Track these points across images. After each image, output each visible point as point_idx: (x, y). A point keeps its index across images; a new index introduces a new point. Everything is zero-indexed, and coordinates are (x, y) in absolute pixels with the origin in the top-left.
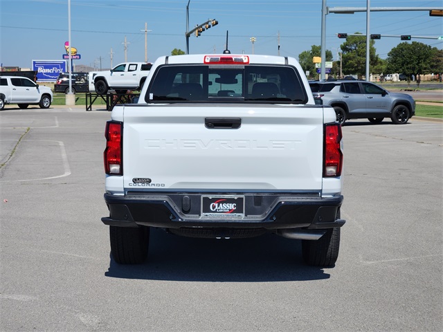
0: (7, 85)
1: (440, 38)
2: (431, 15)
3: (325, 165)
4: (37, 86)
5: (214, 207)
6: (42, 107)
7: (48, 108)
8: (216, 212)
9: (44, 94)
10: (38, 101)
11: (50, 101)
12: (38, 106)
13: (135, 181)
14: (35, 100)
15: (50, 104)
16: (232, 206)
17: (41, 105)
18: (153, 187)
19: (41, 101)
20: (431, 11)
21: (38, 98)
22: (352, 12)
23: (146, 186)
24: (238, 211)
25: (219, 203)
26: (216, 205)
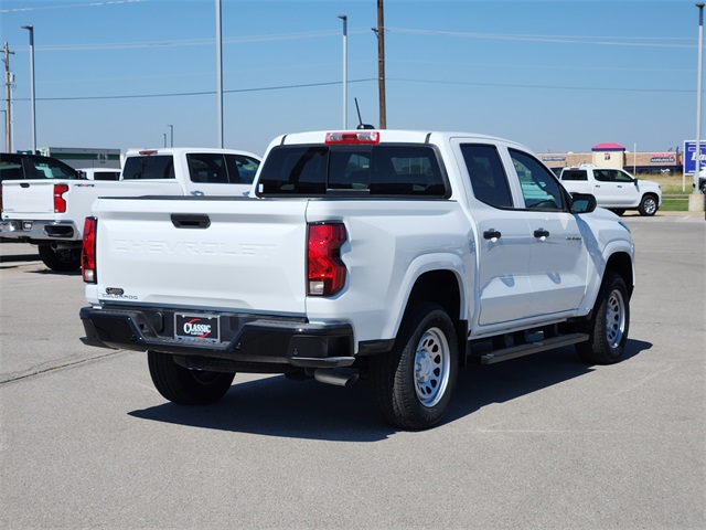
0: (586, 179)
3: (309, 280)
4: (635, 181)
5: (188, 329)
6: (643, 214)
7: (653, 215)
8: (189, 335)
9: (645, 194)
10: (637, 205)
11: (657, 204)
12: (637, 212)
14: (632, 202)
15: (657, 209)
16: (206, 329)
17: (641, 211)
19: (642, 204)
21: (637, 199)
24: (212, 335)
25: (193, 323)
26: (190, 325)
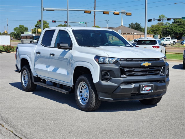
1: (80, 23)
2: (85, 13)
20: (85, 11)
22: (53, 10)
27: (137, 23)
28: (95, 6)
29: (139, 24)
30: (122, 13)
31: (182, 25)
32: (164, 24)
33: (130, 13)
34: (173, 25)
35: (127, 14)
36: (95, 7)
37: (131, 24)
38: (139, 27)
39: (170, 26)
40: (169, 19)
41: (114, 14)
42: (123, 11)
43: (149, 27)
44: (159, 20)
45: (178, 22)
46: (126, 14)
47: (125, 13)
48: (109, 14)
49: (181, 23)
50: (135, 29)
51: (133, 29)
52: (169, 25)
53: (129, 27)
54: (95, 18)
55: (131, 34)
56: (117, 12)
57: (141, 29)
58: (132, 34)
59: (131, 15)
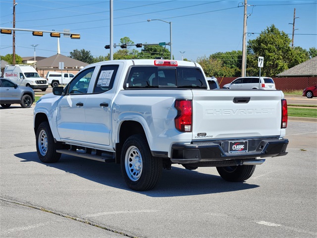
3: (282, 122)
5: (234, 148)
8: (235, 150)
13: (198, 135)
16: (242, 147)
18: (207, 138)
20: (1, 30)
23: (204, 138)
24: (245, 149)
25: (237, 145)
26: (235, 146)
27: (84, 51)
28: (14, 20)
29: (87, 52)
30: (64, 34)
31: (157, 54)
32: (129, 52)
33: (78, 35)
34: (144, 53)
35: (73, 36)
36: (14, 23)
37: (74, 51)
38: (87, 57)
39: (138, 56)
40: (138, 46)
41: (51, 36)
42: (67, 32)
43: (104, 58)
44: (123, 47)
45: (151, 49)
46: (71, 36)
47: (69, 34)
48: (42, 36)
49: (155, 51)
50: (81, 60)
51: (78, 61)
52: (137, 54)
53: (71, 57)
54: (14, 41)
55: (75, 68)
56: (56, 33)
57: (91, 60)
58: (77, 68)
59: (79, 38)
